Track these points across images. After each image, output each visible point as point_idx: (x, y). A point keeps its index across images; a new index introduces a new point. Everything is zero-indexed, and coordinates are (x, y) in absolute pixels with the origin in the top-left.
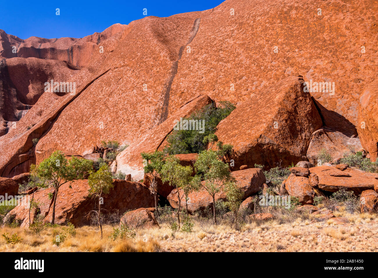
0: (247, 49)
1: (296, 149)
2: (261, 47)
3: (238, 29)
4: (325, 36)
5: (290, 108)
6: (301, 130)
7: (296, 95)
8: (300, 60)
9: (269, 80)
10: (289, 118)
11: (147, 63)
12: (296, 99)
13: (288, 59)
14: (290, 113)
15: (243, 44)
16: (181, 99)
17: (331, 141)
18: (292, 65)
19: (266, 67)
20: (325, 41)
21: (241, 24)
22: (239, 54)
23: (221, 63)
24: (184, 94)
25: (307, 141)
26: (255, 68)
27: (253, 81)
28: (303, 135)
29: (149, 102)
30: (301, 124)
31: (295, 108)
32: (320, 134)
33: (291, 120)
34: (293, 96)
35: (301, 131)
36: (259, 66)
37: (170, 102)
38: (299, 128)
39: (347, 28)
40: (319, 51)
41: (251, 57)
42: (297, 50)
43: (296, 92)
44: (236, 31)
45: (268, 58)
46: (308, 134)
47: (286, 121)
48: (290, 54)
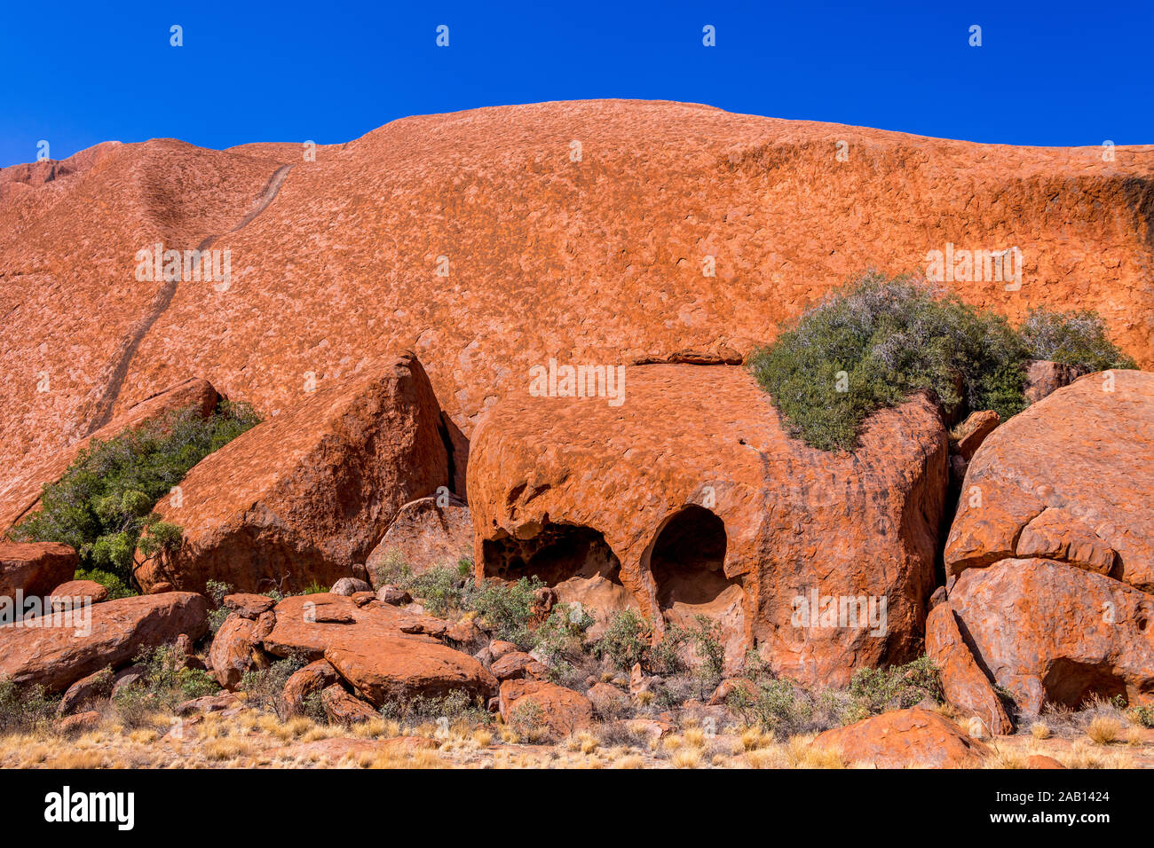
0: (352, 268)
1: (340, 547)
2: (384, 267)
3: (347, 212)
4: (523, 262)
5: (356, 436)
6: (372, 495)
7: (382, 406)
8: (456, 313)
9: (377, 356)
10: (345, 462)
11: (100, 270)
12: (377, 415)
13: (434, 307)
14: (351, 450)
15: (346, 254)
16: (154, 383)
17: (446, 528)
18: (437, 324)
19: (380, 322)
20: (520, 274)
21: (358, 199)
22: (328, 279)
23: (280, 296)
24: (165, 371)
25: (381, 526)
26: (354, 320)
27: (341, 355)
28: (375, 509)
29: (72, 382)
30: (374, 481)
31: (371, 438)
32: (422, 509)
33: (350, 470)
34: (373, 406)
35: (372, 499)
36: (364, 317)
37: (124, 389)
38: (367, 489)
39: (570, 250)
40: (502, 297)
41: (355, 289)
42: (457, 288)
43: (383, 398)
44: (341, 217)
45: (390, 300)
46: (389, 508)
47: (335, 470)
48: (439, 296)
